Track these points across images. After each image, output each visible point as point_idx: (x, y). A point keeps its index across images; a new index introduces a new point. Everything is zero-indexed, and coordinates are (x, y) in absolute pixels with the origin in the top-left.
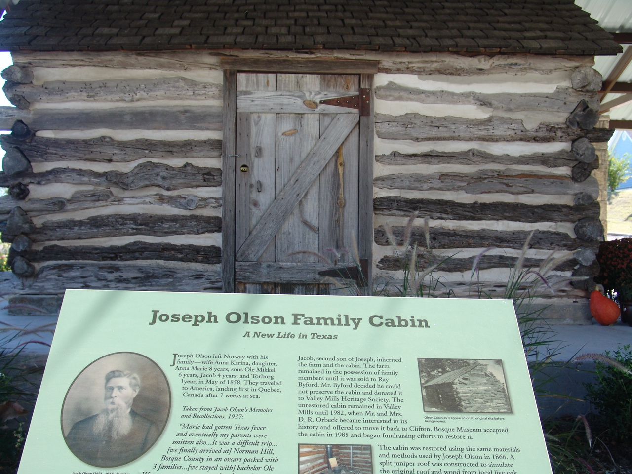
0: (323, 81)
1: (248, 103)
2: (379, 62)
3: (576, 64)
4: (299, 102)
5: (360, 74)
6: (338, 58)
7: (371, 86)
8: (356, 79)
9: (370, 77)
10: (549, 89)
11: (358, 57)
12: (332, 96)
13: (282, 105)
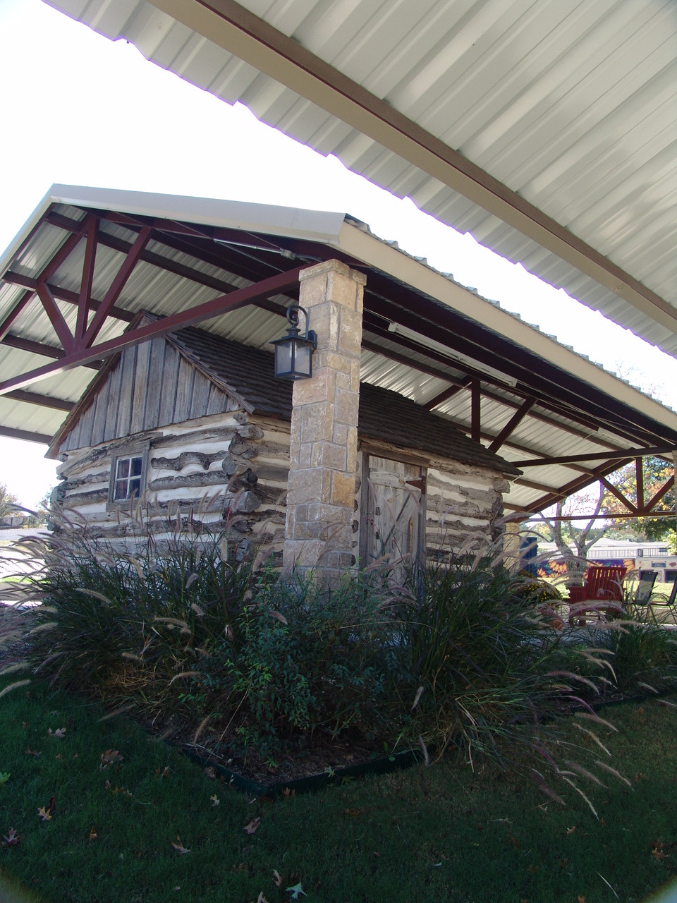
0: (406, 468)
1: (375, 477)
2: (429, 460)
3: (497, 476)
4: (397, 480)
5: (421, 467)
6: (414, 455)
7: (426, 475)
8: (418, 468)
9: (426, 470)
10: (486, 488)
11: (422, 456)
12: (411, 479)
13: (390, 481)
